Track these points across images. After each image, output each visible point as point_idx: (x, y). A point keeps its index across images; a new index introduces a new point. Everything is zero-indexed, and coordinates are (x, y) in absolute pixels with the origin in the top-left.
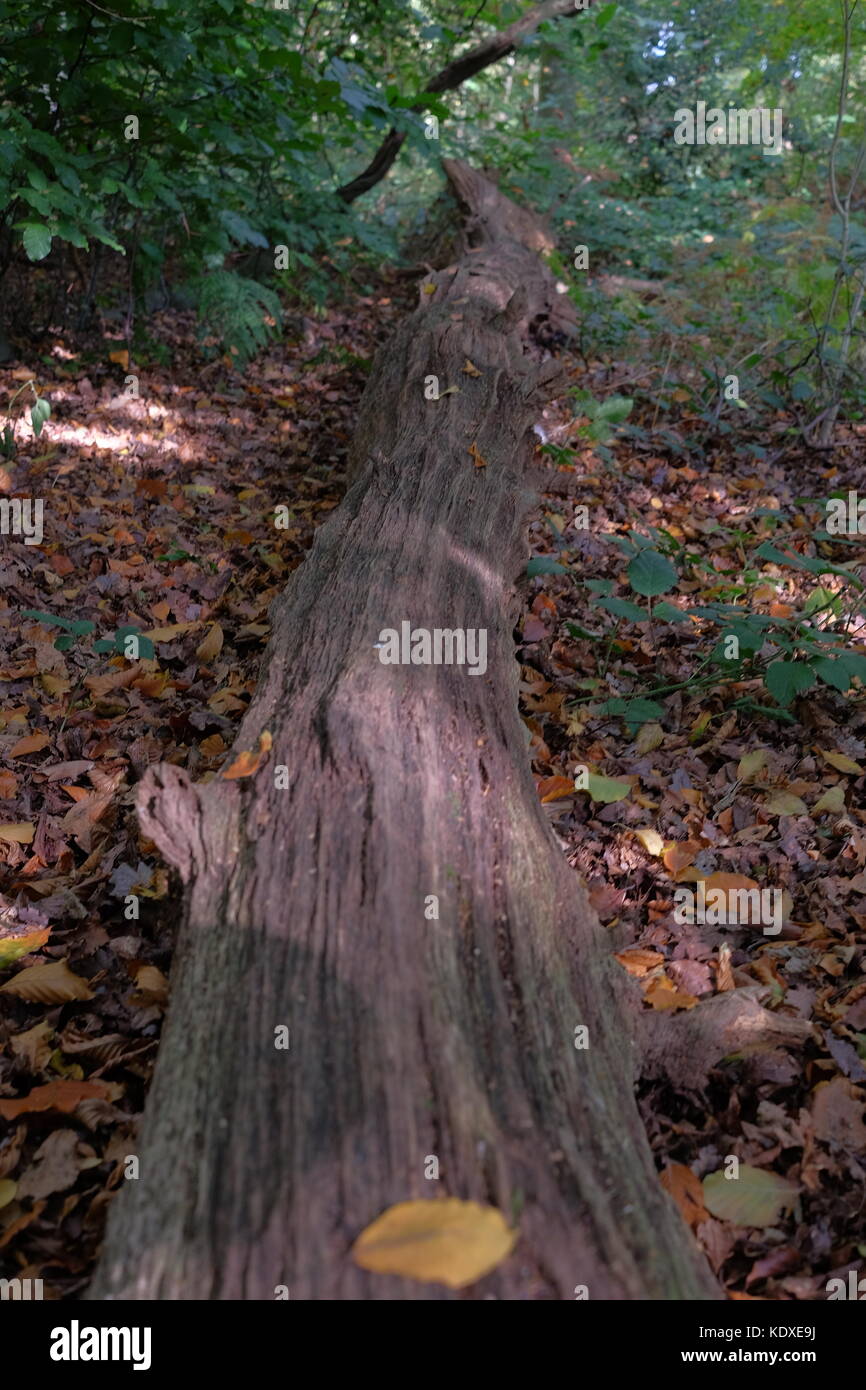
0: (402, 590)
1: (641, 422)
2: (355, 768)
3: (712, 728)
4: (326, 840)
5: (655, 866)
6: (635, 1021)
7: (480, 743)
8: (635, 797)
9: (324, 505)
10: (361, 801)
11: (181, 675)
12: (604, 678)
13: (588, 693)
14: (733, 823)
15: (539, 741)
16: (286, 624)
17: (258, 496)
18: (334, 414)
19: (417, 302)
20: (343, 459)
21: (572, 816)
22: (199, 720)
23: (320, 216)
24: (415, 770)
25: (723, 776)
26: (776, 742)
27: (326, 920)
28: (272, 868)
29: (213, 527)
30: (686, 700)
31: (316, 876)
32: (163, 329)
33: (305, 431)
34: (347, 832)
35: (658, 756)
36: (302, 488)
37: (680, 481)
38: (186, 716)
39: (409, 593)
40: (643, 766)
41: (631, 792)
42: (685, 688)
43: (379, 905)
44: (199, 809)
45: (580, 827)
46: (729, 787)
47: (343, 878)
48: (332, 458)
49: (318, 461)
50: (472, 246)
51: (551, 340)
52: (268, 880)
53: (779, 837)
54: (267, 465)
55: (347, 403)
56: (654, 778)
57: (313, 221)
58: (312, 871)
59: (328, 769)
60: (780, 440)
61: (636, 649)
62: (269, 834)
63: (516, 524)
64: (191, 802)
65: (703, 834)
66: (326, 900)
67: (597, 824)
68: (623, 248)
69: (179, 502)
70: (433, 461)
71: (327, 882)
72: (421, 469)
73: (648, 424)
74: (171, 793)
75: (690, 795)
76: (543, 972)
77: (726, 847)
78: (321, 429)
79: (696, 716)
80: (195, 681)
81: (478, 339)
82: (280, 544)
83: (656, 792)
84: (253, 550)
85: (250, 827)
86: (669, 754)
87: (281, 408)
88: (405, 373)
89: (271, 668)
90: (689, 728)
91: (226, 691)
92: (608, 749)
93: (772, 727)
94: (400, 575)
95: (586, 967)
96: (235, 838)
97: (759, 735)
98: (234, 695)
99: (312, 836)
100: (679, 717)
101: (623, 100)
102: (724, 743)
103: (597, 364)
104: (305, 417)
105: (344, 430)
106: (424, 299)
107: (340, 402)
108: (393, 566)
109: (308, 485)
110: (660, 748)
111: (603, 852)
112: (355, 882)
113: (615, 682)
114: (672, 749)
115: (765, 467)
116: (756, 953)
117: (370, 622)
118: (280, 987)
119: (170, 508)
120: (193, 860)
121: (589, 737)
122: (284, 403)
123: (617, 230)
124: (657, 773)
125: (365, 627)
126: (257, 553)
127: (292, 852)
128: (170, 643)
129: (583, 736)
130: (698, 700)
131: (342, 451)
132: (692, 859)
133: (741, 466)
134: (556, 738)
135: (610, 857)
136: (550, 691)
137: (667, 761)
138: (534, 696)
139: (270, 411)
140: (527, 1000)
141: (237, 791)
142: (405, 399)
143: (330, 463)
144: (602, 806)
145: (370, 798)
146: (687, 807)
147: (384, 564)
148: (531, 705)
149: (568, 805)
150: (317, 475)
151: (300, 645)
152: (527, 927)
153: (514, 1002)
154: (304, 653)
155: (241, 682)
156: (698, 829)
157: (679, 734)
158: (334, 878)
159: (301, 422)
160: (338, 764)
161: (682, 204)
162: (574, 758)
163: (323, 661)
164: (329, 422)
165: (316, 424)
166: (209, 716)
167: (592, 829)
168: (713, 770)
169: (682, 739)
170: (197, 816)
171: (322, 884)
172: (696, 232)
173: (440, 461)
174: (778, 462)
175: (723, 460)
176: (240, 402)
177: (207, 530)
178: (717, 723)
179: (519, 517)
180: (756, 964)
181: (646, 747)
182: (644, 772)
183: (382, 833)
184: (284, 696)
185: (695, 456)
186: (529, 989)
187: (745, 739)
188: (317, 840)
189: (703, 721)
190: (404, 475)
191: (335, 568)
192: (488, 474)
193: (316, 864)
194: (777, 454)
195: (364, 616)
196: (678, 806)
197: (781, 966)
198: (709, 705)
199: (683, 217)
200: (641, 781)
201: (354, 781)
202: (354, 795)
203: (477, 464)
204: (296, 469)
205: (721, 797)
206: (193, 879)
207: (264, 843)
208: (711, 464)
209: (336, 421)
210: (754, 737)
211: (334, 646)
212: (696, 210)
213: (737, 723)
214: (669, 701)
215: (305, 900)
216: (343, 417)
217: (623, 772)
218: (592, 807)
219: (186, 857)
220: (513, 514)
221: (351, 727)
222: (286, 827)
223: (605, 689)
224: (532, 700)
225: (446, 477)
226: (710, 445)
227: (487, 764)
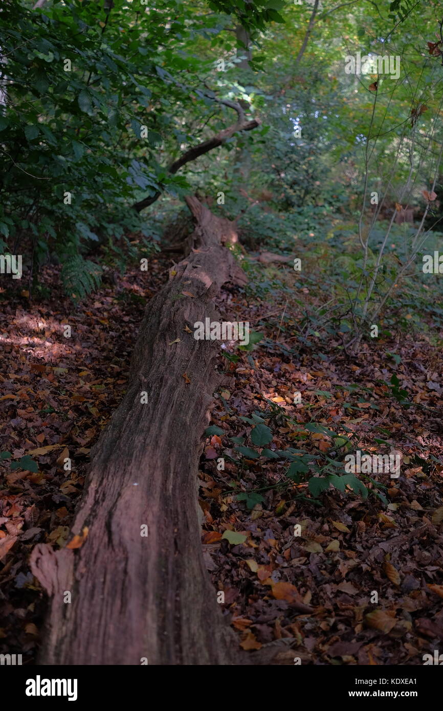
0: (147, 453)
1: (272, 336)
2: (121, 549)
3: (286, 508)
4: (108, 583)
5: (254, 577)
6: (235, 655)
7: (176, 530)
8: (249, 541)
9: (119, 382)
10: (123, 565)
11: (49, 471)
12: (239, 481)
13: (232, 489)
14: (290, 556)
15: (208, 513)
16: (97, 466)
17: (88, 375)
18: (127, 329)
19: (168, 279)
20: (129, 354)
21: (220, 550)
22: (56, 499)
23: (125, 220)
24: (146, 549)
25: (288, 532)
26: (313, 515)
27: (106, 621)
28: (85, 594)
29: (67, 391)
30: (275, 493)
31: (103, 599)
32: (47, 277)
33: (112, 338)
34: (117, 579)
35: (261, 521)
36: (109, 370)
37: (286, 371)
38: (51, 496)
39: (151, 455)
40: (253, 526)
41: (247, 540)
42: (275, 488)
43: (127, 614)
44: (57, 563)
45: (223, 556)
46: (290, 538)
47: (114, 600)
48: (125, 353)
49: (117, 355)
50: (196, 248)
51: (233, 289)
52: (84, 599)
53: (309, 563)
54: (94, 356)
55: (133, 323)
56: (258, 533)
57: (122, 222)
58: (101, 597)
59: (110, 549)
60: (334, 351)
61: (257, 463)
62: (85, 578)
63: (202, 411)
64: (53, 561)
65: (276, 561)
66: (107, 611)
67: (230, 555)
68: (271, 237)
69: (51, 376)
70: (166, 382)
71: (107, 602)
72: (161, 386)
73: (275, 337)
74: (45, 558)
75: (272, 542)
76: (193, 639)
77: (286, 567)
78: (120, 336)
79: (279, 501)
80: (55, 476)
81: (193, 308)
82: (97, 402)
83: (258, 540)
84: (85, 405)
85: (77, 574)
86: (266, 520)
87: (102, 324)
88: (159, 323)
89: (90, 489)
90: (275, 508)
91: (70, 482)
92: (238, 517)
93: (312, 508)
94: (148, 445)
95: (213, 634)
96: (71, 578)
97: (305, 512)
98: (72, 485)
99: (102, 580)
100: (271, 502)
101: (273, 166)
102: (290, 516)
103: (254, 302)
104: (112, 330)
105: (131, 337)
106: (171, 277)
107: (130, 322)
108: (145, 439)
109: (112, 368)
110: (262, 517)
111: (231, 570)
112: (118, 602)
113: (244, 483)
114: (267, 518)
115: (326, 364)
116: (293, 620)
117: (133, 471)
118: (87, 649)
119: (47, 380)
120: (53, 587)
121: (230, 512)
122: (103, 322)
123: (269, 228)
124: (259, 530)
125: (131, 473)
126: (86, 408)
127: (94, 587)
128: (44, 455)
129: (228, 511)
130: (280, 494)
131: (129, 349)
132: (270, 574)
133: (315, 364)
134: (215, 512)
135: (234, 572)
136: (216, 486)
137: (264, 524)
138: (207, 489)
139: (96, 326)
140: (184, 654)
141: (73, 554)
142: (157, 341)
143: (123, 356)
144: (233, 546)
145: (126, 564)
146: (270, 547)
147: (141, 438)
148: (207, 494)
149: (218, 546)
150: (116, 363)
151: (103, 479)
152: (188, 619)
153: (179, 654)
154: (104, 483)
155: (76, 477)
156: (274, 559)
157: (271, 511)
158: (110, 601)
159: (111, 333)
160: (115, 547)
161: (300, 217)
162: (223, 522)
163: (112, 489)
164: (124, 332)
165: (118, 334)
166: (61, 497)
167: (228, 557)
168: (284, 529)
169: (272, 513)
170: (56, 567)
171: (105, 603)
172: (306, 231)
173: (169, 382)
174: (332, 362)
175: (308, 359)
176: (82, 321)
177: (64, 393)
178: (288, 505)
179: (204, 407)
180: (292, 626)
181: (256, 517)
182: (253, 530)
183: (130, 581)
184: (94, 505)
185: (295, 357)
186: (186, 649)
187: (299, 515)
188: (104, 583)
189: (282, 504)
190: (153, 388)
191: (119, 438)
192: (191, 387)
193: (103, 593)
194: (332, 358)
195: (130, 467)
196: (266, 547)
197: (303, 626)
198: (284, 497)
199: (301, 224)
200: (252, 534)
201: (121, 555)
202: (120, 562)
203: (186, 382)
204: (107, 358)
205: (286, 543)
206: (53, 595)
207: (83, 581)
208: (302, 361)
209: (127, 333)
210: (303, 514)
211: (117, 481)
212: (306, 220)
213: (296, 506)
214: (268, 494)
215: (98, 610)
216: (131, 331)
217: (244, 529)
218: (229, 547)
219: (50, 585)
220: (201, 405)
221: (121, 530)
222: (92, 574)
223: (240, 487)
224: (207, 491)
225: (172, 389)
226: (303, 351)
227: (178, 541)
